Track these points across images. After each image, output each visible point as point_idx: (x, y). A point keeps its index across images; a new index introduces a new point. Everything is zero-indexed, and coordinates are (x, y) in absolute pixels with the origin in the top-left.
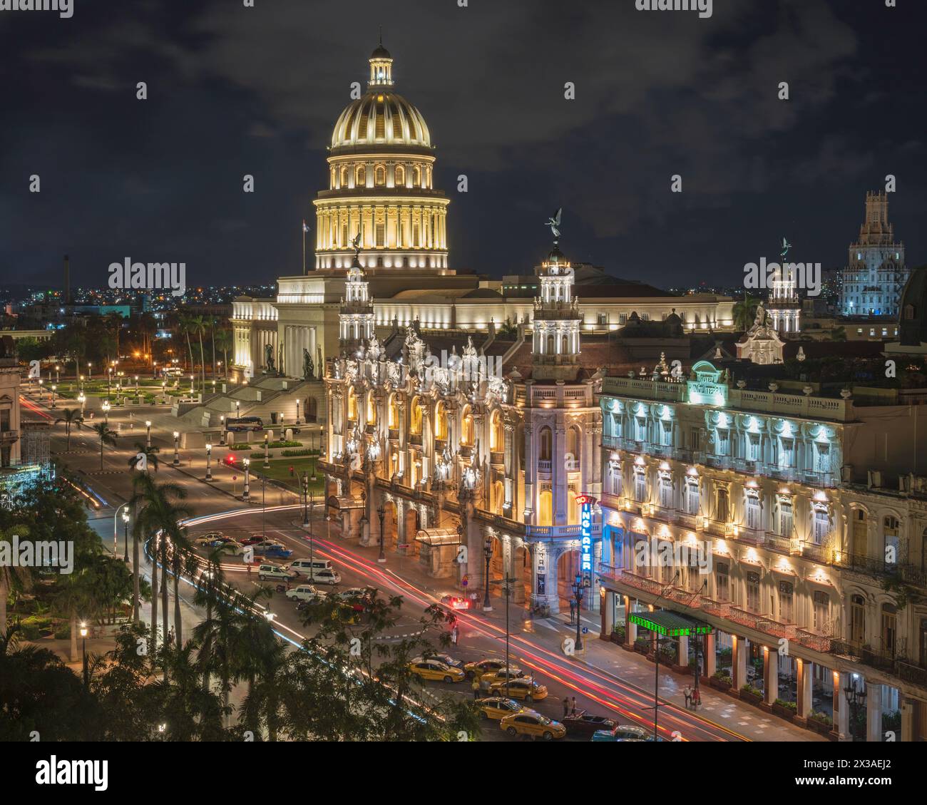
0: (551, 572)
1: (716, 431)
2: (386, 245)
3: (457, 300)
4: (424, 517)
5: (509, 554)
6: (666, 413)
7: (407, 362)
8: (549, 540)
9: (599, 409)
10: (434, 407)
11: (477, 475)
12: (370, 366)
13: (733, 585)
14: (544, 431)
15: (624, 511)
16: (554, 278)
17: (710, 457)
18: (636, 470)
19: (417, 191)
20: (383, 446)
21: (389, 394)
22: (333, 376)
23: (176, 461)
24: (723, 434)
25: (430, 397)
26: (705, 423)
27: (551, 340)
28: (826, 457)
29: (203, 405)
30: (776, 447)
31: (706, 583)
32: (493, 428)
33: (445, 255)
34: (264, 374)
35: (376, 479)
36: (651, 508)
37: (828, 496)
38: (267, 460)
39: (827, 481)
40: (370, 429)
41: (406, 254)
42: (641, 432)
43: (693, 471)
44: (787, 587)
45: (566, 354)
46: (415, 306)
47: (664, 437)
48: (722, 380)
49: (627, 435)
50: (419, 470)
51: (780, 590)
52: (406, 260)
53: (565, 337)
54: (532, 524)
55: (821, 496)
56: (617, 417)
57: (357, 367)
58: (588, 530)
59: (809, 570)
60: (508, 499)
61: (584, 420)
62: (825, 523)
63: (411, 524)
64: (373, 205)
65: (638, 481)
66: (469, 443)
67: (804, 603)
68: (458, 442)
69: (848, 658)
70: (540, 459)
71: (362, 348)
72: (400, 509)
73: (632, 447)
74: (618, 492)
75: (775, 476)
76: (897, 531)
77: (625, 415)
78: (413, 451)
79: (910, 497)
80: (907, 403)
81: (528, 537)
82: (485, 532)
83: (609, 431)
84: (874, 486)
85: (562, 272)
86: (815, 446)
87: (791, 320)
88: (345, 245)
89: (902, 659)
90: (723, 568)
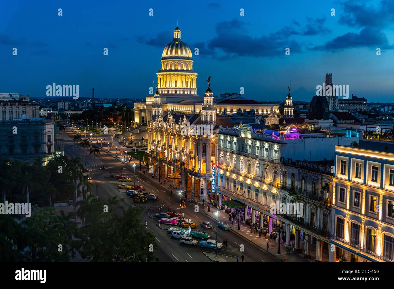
0: (205, 187)
1: (248, 146)
2: (178, 87)
3: (196, 104)
4: (172, 170)
5: (194, 182)
6: (235, 139)
7: (168, 123)
8: (204, 178)
9: (218, 138)
10: (175, 136)
11: (186, 157)
12: (159, 123)
13: (252, 193)
14: (204, 144)
15: (224, 169)
16: (208, 98)
17: (246, 153)
18: (227, 157)
20: (162, 148)
21: (164, 132)
22: (149, 126)
23: (109, 151)
24: (250, 146)
25: (174, 133)
26: (245, 143)
27: (206, 116)
28: (277, 154)
29: (122, 134)
30: (264, 151)
31: (245, 192)
32: (190, 143)
33: (196, 90)
34: (142, 125)
35: (160, 158)
36: (231, 169)
38: (136, 151)
39: (277, 162)
40: (159, 142)
41: (184, 90)
42: (229, 145)
43: (242, 158)
44: (266, 194)
45: (211, 121)
46: (184, 105)
47: (235, 147)
48: (251, 130)
49: (225, 147)
50: (171, 155)
51: (264, 195)
52: (184, 92)
53: (211, 115)
54: (200, 173)
56: (222, 140)
57: (156, 124)
58: (214, 175)
59: (272, 189)
60: (194, 165)
61: (216, 141)
62: (276, 174)
63: (169, 172)
64: (174, 75)
65: (228, 160)
66: (184, 148)
67: (270, 199)
68: (181, 147)
70: (203, 153)
71: (157, 118)
72: (166, 167)
73: (226, 150)
74: (222, 164)
75: (263, 160)
76: (295, 178)
77: (224, 140)
78: (170, 150)
79: (298, 167)
80: (302, 138)
81: (198, 177)
82: (187, 175)
83: (220, 145)
84: (289, 163)
85: (210, 96)
86: (274, 151)
87: (291, 112)
88: (166, 87)
89: (295, 217)
90: (249, 187)
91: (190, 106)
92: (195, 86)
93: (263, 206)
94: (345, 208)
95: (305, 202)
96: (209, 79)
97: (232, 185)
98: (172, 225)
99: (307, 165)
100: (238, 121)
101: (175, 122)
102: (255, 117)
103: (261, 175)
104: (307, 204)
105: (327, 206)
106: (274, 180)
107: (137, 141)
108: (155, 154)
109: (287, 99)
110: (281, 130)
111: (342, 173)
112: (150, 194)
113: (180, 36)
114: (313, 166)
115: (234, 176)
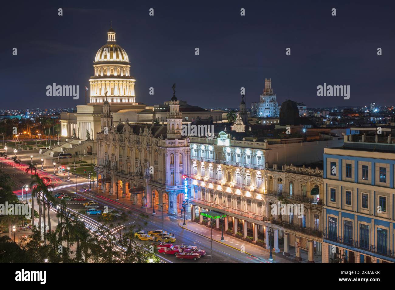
0: (175, 201)
1: (227, 153)
2: (114, 95)
3: (139, 113)
4: (132, 185)
7: (125, 134)
8: (174, 190)
9: (189, 147)
10: (134, 148)
13: (233, 202)
15: (198, 180)
16: (173, 106)
17: (225, 161)
18: (202, 166)
19: (124, 77)
20: (117, 161)
23: (42, 169)
24: (229, 154)
26: (223, 151)
27: (173, 125)
28: (260, 160)
30: (245, 158)
31: (224, 201)
33: (134, 98)
34: (72, 139)
35: (115, 173)
36: (206, 178)
37: (262, 172)
38: (75, 168)
39: (261, 168)
40: (112, 156)
41: (121, 98)
42: (203, 154)
43: (220, 166)
44: (249, 201)
45: (178, 130)
47: (211, 156)
48: (228, 137)
49: (198, 156)
51: (247, 202)
52: (121, 100)
54: (168, 185)
55: (259, 172)
56: (195, 150)
58: (187, 186)
59: (256, 196)
61: (184, 151)
62: (260, 181)
63: (127, 187)
64: (110, 81)
65: (202, 170)
67: (255, 206)
69: (268, 222)
70: (170, 164)
73: (200, 159)
74: (196, 174)
75: (245, 167)
76: (282, 183)
77: (198, 149)
79: (285, 172)
80: (283, 143)
81: (167, 190)
83: (193, 154)
84: (275, 169)
85: (176, 104)
86: (257, 157)
87: (245, 118)
88: (100, 95)
89: (283, 221)
90: (229, 196)
93: (247, 214)
94: (337, 208)
96: (174, 86)
97: (209, 196)
99: (294, 169)
101: (133, 133)
103: (243, 182)
106: (258, 186)
111: (331, 174)
114: (301, 170)
115: (211, 186)
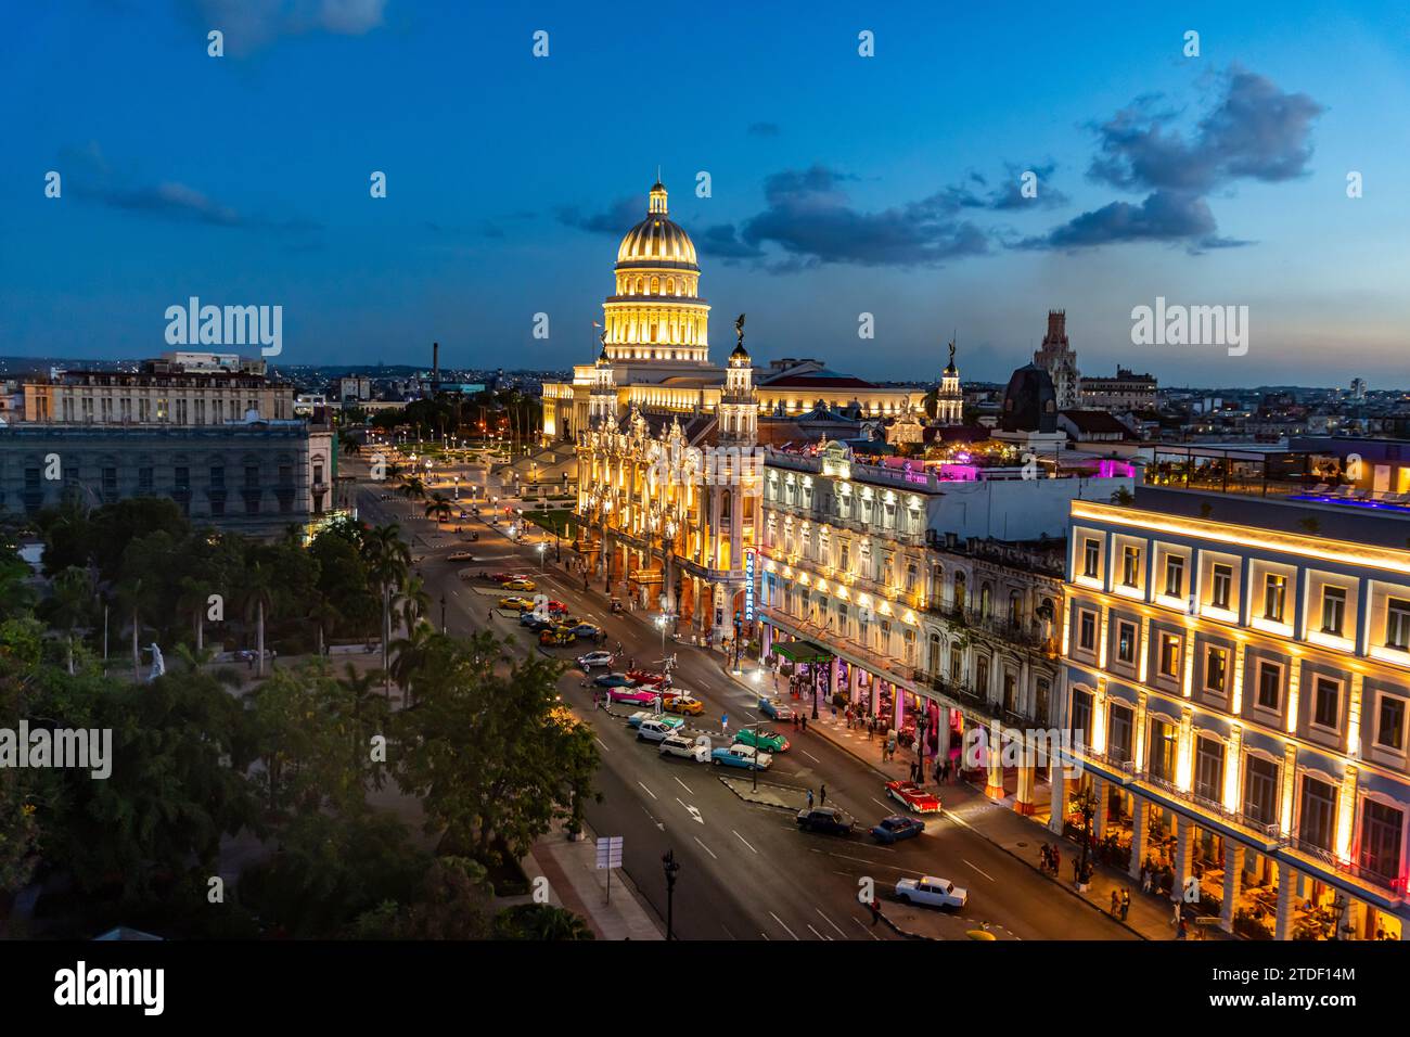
0: (728, 607)
1: (842, 499)
2: (658, 341)
3: (705, 386)
4: (641, 559)
5: (698, 591)
7: (632, 435)
8: (726, 581)
11: (677, 528)
12: (607, 437)
13: (849, 623)
14: (725, 494)
15: (776, 560)
16: (736, 370)
17: (836, 519)
18: (786, 527)
19: (684, 299)
20: (615, 502)
21: (620, 461)
22: (582, 445)
23: (475, 510)
24: (846, 499)
26: (834, 491)
27: (733, 420)
28: (916, 522)
29: (512, 465)
30: (882, 512)
31: (831, 620)
32: (690, 490)
33: (706, 351)
34: (562, 440)
35: (609, 528)
36: (795, 558)
37: (916, 553)
38: (545, 510)
39: (917, 542)
40: (606, 487)
41: (674, 349)
42: (790, 497)
43: (825, 530)
44: (887, 626)
45: (746, 431)
46: (674, 390)
47: (806, 501)
48: (850, 457)
49: (781, 500)
50: (639, 520)
51: (882, 629)
52: (674, 354)
53: (744, 418)
54: (714, 568)
56: (774, 484)
57: (599, 438)
59: (902, 613)
60: (698, 548)
62: (913, 575)
63: (633, 565)
64: (649, 309)
65: (787, 536)
66: (674, 502)
67: (898, 639)
68: (666, 500)
69: (927, 686)
70: (722, 516)
71: (603, 423)
72: (625, 553)
73: (783, 509)
74: (774, 545)
75: (881, 536)
76: (964, 585)
77: (780, 483)
78: (635, 507)
79: (974, 556)
80: (985, 479)
81: (711, 579)
82: (681, 574)
83: (768, 495)
84: (949, 546)
85: (743, 366)
86: (909, 512)
87: (955, 409)
88: (626, 340)
89: (963, 688)
90: (843, 608)
91: (690, 391)
92: (703, 340)
93: (877, 658)
94: (1096, 666)
95: (991, 648)
96: (741, 321)
97: (798, 602)
98: (639, 705)
99: (996, 551)
100: (816, 432)
101: (648, 434)
102: (862, 424)
103: (874, 576)
104: (996, 654)
105: (1048, 659)
106: (908, 589)
107: (551, 482)
108: (597, 517)
109: (945, 376)
110: (929, 458)
111: (1087, 573)
112: (584, 623)
113: (665, 206)
114: (1012, 554)
115: (804, 578)
